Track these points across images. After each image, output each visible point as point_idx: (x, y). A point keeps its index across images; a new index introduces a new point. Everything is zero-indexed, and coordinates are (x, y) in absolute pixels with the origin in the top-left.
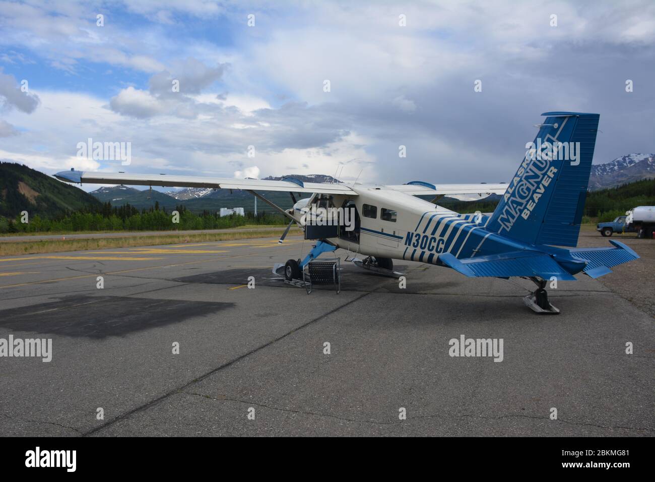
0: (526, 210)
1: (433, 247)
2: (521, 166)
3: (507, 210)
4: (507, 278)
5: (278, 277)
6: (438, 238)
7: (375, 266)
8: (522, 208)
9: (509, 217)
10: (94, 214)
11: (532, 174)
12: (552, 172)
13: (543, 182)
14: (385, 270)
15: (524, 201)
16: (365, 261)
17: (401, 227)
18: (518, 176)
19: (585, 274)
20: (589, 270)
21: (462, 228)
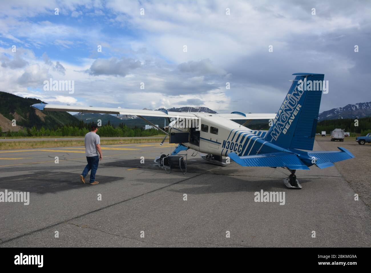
0: (285, 129)
1: (236, 149)
2: (283, 104)
3: (275, 129)
4: (276, 168)
5: (157, 164)
6: (239, 144)
7: (213, 159)
8: (283, 128)
9: (276, 132)
10: (74, 127)
11: (288, 108)
12: (299, 107)
13: (294, 113)
14: (218, 161)
15: (284, 124)
16: (207, 156)
17: (220, 137)
18: (281, 110)
19: (317, 166)
20: (320, 164)
21: (251, 138)
